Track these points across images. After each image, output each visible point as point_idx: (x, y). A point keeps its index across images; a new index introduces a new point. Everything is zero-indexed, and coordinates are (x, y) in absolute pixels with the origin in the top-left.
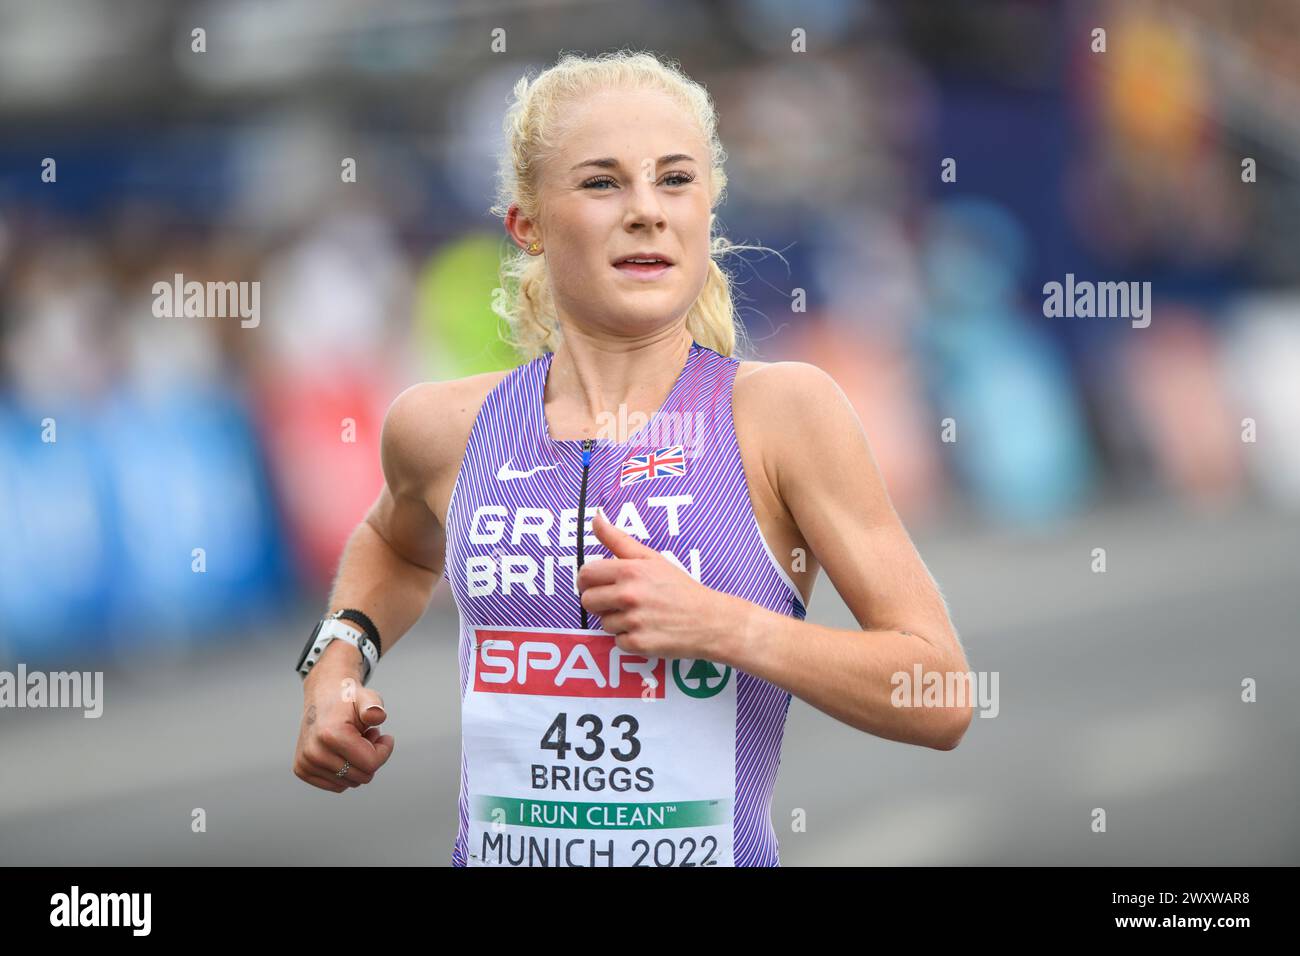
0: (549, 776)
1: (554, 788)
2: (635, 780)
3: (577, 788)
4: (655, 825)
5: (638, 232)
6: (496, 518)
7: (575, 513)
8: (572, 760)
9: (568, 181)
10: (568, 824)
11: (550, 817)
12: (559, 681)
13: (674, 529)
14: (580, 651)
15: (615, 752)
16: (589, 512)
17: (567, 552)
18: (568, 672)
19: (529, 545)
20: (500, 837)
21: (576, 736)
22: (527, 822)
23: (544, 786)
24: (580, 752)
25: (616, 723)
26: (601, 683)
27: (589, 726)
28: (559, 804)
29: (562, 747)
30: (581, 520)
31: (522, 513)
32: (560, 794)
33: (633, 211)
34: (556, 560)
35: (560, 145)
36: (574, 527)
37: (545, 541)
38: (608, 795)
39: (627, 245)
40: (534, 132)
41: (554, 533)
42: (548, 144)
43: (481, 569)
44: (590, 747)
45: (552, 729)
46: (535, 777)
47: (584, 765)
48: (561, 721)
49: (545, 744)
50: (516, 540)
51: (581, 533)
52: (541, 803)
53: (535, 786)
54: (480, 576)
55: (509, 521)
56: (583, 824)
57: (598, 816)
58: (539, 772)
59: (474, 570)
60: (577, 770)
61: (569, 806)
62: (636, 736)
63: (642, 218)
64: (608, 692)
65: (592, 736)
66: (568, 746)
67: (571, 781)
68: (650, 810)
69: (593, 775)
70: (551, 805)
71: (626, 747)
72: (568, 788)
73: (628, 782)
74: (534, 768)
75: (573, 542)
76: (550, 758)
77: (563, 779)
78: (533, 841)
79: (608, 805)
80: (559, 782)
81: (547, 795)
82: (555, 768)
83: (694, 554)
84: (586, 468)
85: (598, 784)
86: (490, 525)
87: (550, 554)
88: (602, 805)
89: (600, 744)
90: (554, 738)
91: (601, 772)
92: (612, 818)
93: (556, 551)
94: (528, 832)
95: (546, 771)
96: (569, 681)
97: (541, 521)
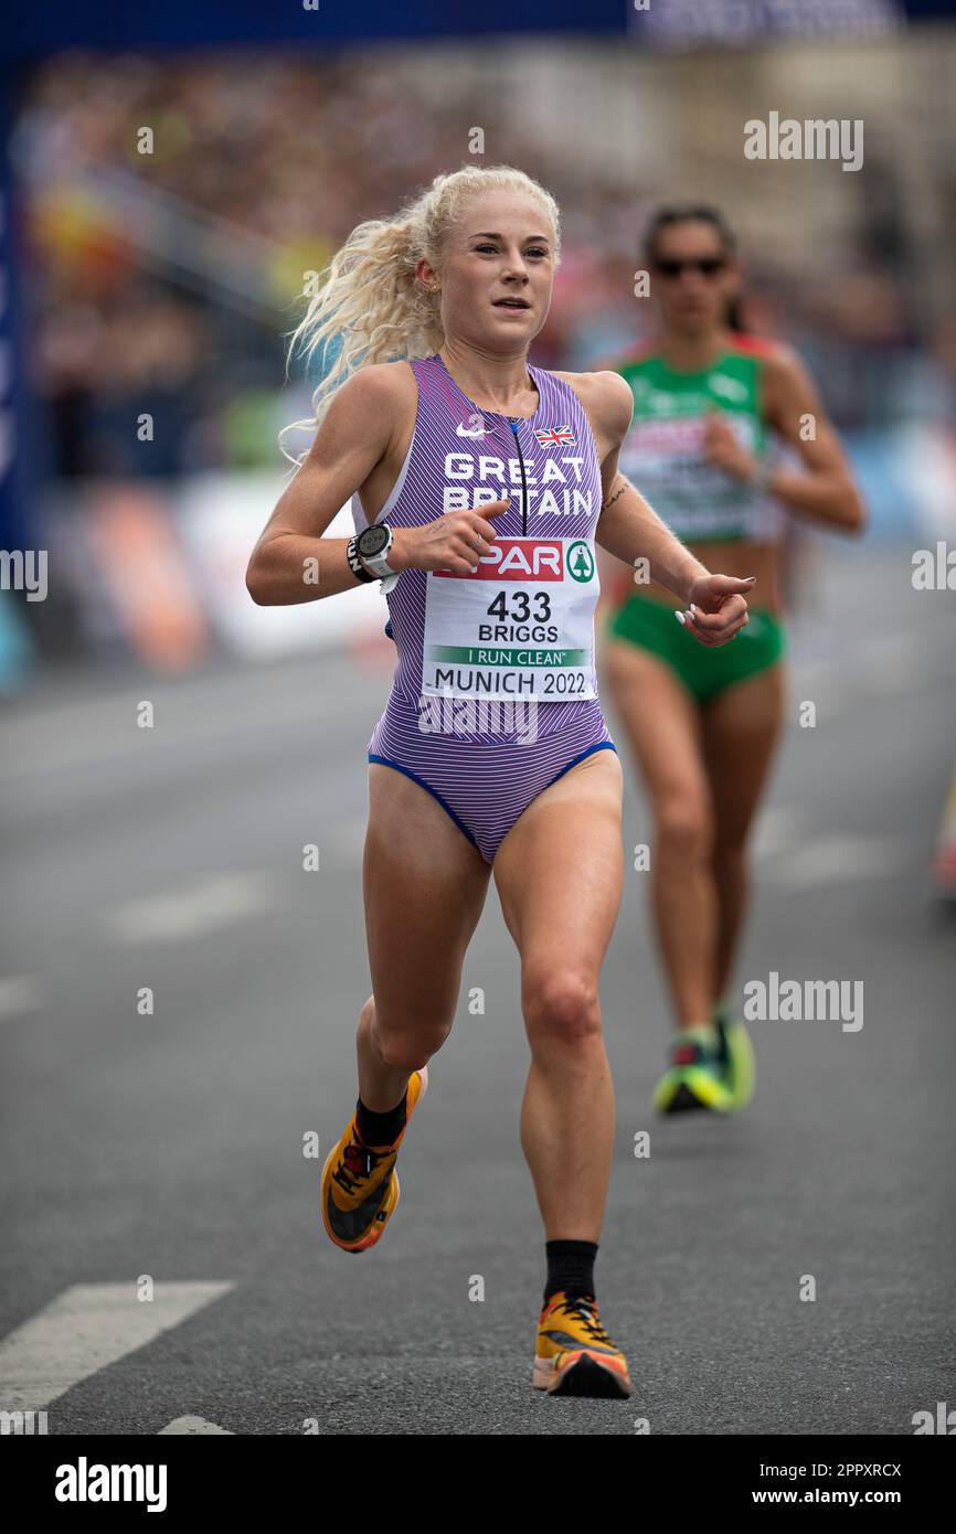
0: (493, 632)
1: (496, 639)
2: (547, 635)
3: (512, 640)
4: (557, 665)
5: (511, 284)
6: (466, 462)
7: (517, 462)
8: (509, 621)
9: (466, 245)
10: (505, 663)
11: (493, 659)
12: (501, 571)
13: (579, 478)
14: (516, 550)
15: (536, 616)
16: (526, 463)
17: (516, 486)
18: (507, 565)
19: (492, 481)
20: (451, 672)
21: (512, 606)
22: (475, 662)
23: (489, 639)
24: (515, 617)
25: (537, 598)
26: (528, 571)
27: (521, 600)
28: (500, 650)
29: (503, 614)
30: (522, 467)
31: (483, 460)
32: (500, 644)
33: (509, 270)
34: (509, 491)
35: (462, 221)
36: (519, 471)
37: (502, 479)
38: (531, 645)
39: (503, 292)
40: (446, 212)
41: (506, 473)
42: (455, 220)
43: (457, 495)
44: (521, 613)
45: (496, 602)
46: (481, 633)
47: (517, 625)
48: (502, 596)
49: (491, 611)
50: (483, 477)
51: (523, 476)
52: (487, 650)
53: (481, 638)
54: (456, 500)
55: (476, 464)
56: (515, 663)
57: (524, 658)
58: (485, 629)
59: (451, 495)
60: (512, 628)
61: (506, 652)
62: (548, 606)
63: (515, 274)
64: (532, 578)
65: (522, 606)
66: (507, 613)
67: (508, 635)
68: (555, 655)
69: (523, 631)
70: (494, 651)
71: (542, 614)
72: (506, 640)
73: (543, 635)
74: (481, 627)
75: (519, 480)
76: (494, 621)
77: (502, 634)
78: (479, 675)
79: (531, 651)
80: (500, 637)
81: (492, 644)
82: (497, 627)
83: (589, 493)
84: (515, 434)
85: (525, 638)
86: (462, 467)
87: (505, 487)
88: (528, 651)
89: (527, 611)
90: (497, 608)
91: (528, 629)
92: (534, 659)
93: (509, 486)
94: (476, 668)
95: (490, 629)
96: (507, 571)
97: (496, 466)
